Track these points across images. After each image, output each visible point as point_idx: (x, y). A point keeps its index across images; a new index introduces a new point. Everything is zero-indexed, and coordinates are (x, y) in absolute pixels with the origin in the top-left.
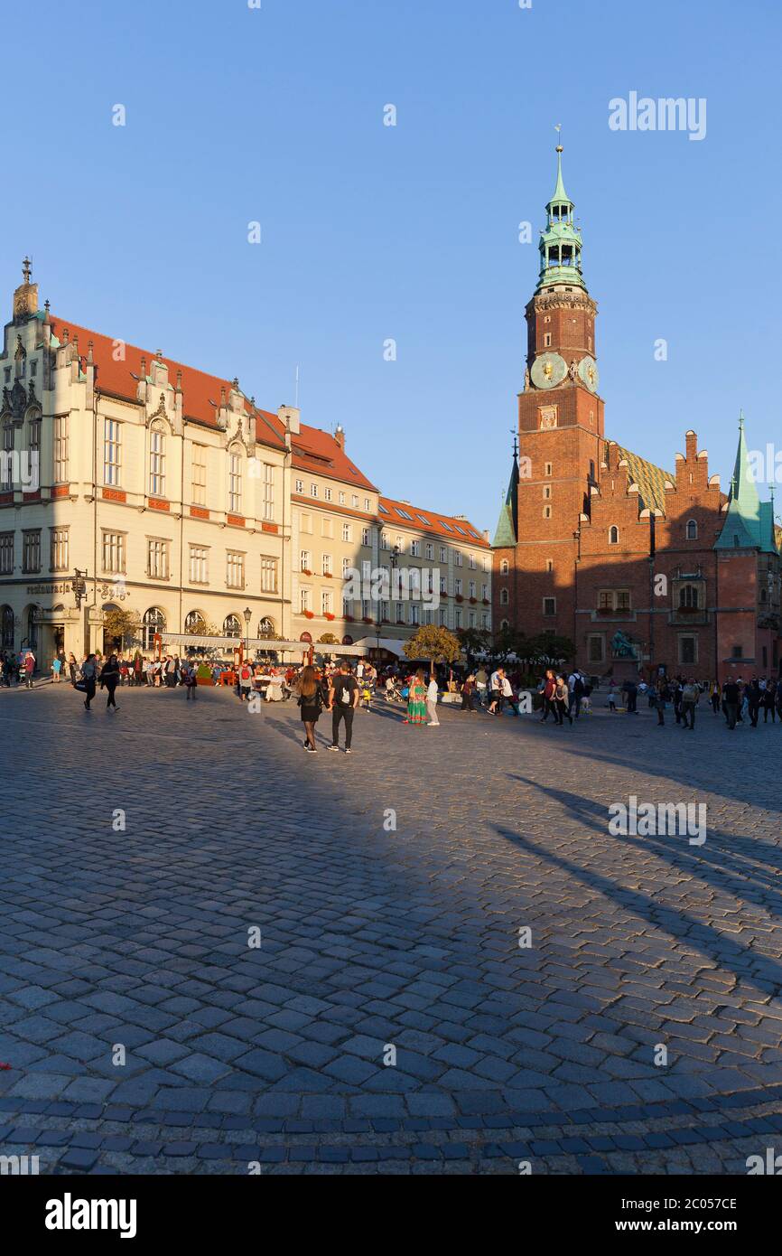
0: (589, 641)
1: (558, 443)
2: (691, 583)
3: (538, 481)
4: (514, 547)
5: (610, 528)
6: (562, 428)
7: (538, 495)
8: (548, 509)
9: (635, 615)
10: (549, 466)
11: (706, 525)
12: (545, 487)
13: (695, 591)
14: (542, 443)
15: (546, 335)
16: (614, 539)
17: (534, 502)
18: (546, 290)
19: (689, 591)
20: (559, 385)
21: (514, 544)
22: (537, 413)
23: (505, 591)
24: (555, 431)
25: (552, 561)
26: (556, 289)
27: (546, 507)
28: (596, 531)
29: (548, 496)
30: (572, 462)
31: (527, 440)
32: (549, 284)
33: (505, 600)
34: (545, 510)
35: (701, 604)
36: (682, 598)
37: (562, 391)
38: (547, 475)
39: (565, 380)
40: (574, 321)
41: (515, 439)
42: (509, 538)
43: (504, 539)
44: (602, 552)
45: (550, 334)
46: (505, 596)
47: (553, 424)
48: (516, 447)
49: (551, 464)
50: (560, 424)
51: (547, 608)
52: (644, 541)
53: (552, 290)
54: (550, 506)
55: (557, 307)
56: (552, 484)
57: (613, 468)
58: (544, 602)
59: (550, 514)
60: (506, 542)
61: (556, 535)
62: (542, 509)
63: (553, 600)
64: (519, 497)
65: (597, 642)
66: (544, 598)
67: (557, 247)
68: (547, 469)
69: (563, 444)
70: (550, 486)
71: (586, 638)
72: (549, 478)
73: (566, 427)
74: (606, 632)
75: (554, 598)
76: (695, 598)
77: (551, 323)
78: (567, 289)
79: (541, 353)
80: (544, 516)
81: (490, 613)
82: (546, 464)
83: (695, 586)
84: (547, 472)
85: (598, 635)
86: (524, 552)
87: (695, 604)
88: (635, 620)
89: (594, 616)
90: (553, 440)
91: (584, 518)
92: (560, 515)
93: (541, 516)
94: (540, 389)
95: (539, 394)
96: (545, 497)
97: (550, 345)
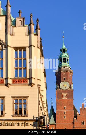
1: (68, 102)
3: (62, 110)
4: (56, 125)
7: (62, 113)
8: (65, 117)
10: (65, 107)
12: (64, 112)
14: (63, 102)
15: (64, 77)
17: (61, 115)
20: (68, 89)
22: (61, 95)
25: (66, 128)
29: (65, 114)
30: (72, 106)
31: (59, 100)
32: (64, 66)
34: (64, 117)
38: (64, 109)
47: (66, 98)
53: (65, 68)
55: (67, 71)
56: (66, 111)
59: (66, 118)
61: (67, 122)
62: (63, 116)
67: (65, 58)
73: (69, 98)
77: (65, 75)
80: (64, 118)
86: (58, 125)
90: (66, 101)
92: (68, 118)
95: (62, 90)
96: (64, 114)
97: (65, 80)
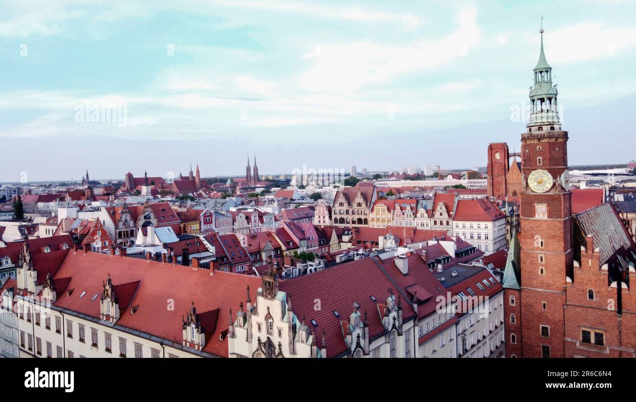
1: (548, 229)
3: (534, 249)
4: (520, 290)
5: (588, 290)
6: (551, 219)
7: (535, 259)
8: (542, 270)
9: (608, 349)
12: (540, 255)
14: (537, 227)
15: (538, 158)
16: (591, 296)
17: (532, 263)
18: (537, 127)
20: (547, 191)
21: (518, 288)
22: (532, 207)
23: (513, 316)
24: (546, 221)
25: (546, 303)
26: (544, 128)
27: (540, 268)
28: (578, 290)
29: (542, 261)
31: (526, 223)
32: (539, 124)
33: (513, 322)
34: (540, 270)
37: (550, 195)
38: (540, 247)
39: (552, 188)
40: (557, 149)
42: (515, 284)
43: (512, 284)
44: (583, 305)
45: (541, 158)
46: (513, 319)
47: (544, 215)
49: (543, 240)
50: (550, 216)
51: (543, 332)
52: (613, 302)
53: (542, 129)
54: (543, 268)
55: (546, 141)
56: (545, 254)
57: (590, 252)
58: (541, 328)
59: (544, 273)
60: (513, 286)
61: (549, 287)
62: (538, 268)
64: (521, 258)
66: (541, 326)
68: (540, 243)
69: (552, 229)
70: (543, 255)
72: (542, 250)
73: (554, 219)
75: (548, 327)
77: (541, 151)
78: (551, 128)
79: (535, 169)
80: (540, 273)
81: (504, 329)
82: (540, 240)
85: (582, 357)
86: (526, 294)
88: (608, 352)
89: (578, 344)
90: (544, 226)
91: (569, 280)
92: (551, 275)
93: (537, 273)
94: (534, 192)
95: (535, 195)
96: (539, 261)
97: (541, 165)
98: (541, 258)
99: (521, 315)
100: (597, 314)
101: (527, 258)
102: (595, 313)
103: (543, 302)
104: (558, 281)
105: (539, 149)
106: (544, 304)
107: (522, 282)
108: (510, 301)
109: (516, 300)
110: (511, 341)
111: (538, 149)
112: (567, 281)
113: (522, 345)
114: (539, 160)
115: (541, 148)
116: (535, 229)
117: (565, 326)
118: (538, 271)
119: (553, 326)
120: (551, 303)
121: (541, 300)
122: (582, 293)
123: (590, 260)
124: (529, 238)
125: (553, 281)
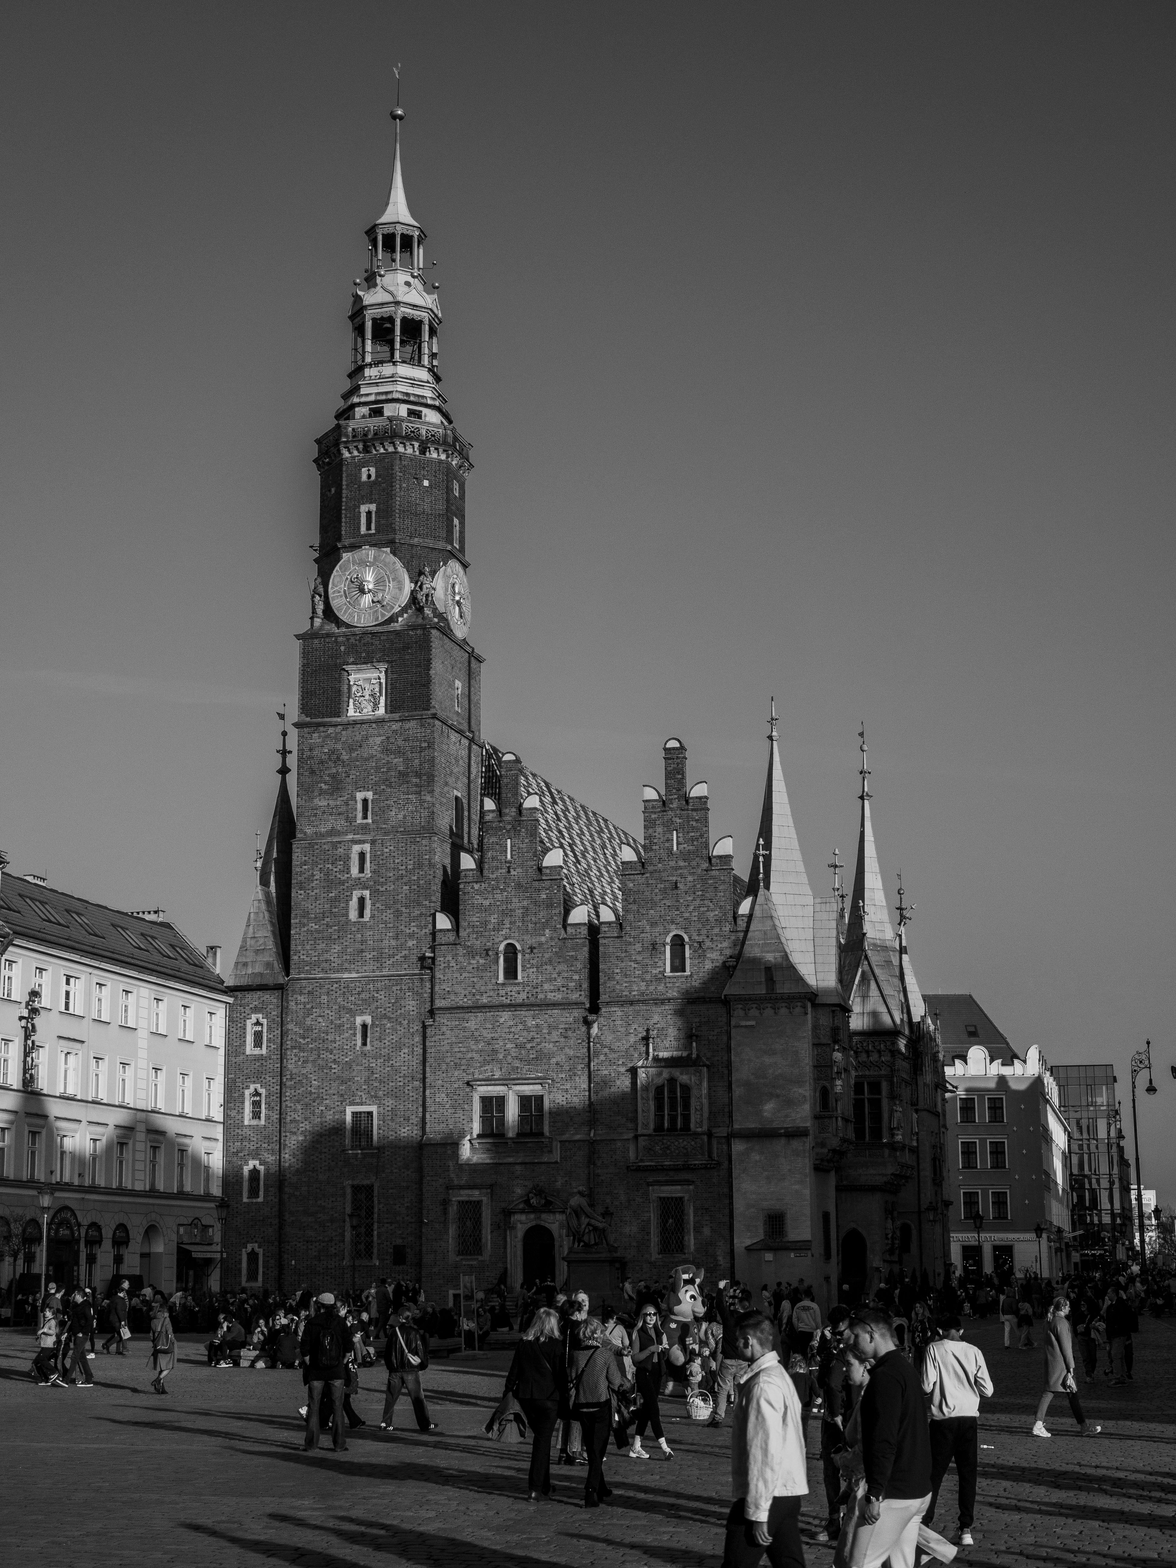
0: (453, 1210)
1: (386, 751)
2: (676, 1073)
3: (339, 833)
4: (280, 988)
5: (502, 947)
6: (396, 716)
7: (340, 865)
8: (362, 900)
9: (557, 1146)
10: (365, 801)
11: (708, 943)
12: (356, 848)
13: (686, 1088)
14: (351, 750)
15: (364, 508)
16: (511, 972)
17: (330, 883)
18: (365, 410)
19: (672, 1091)
20: (392, 619)
21: (281, 979)
22: (339, 680)
23: (257, 1093)
24: (380, 721)
25: (368, 1020)
26: (389, 410)
27: (356, 894)
28: (471, 953)
29: (362, 870)
30: (419, 793)
31: (316, 738)
32: (372, 398)
33: (256, 1115)
34: (354, 903)
35: (698, 1120)
36: (659, 1107)
37: (397, 633)
38: (359, 820)
39: (404, 610)
40: (426, 482)
41: (284, 734)
42: (268, 965)
43: (258, 969)
44: (485, 1000)
45: (373, 507)
46: (256, 1104)
47: (376, 706)
48: (284, 753)
49: (370, 795)
50: (391, 707)
51: (355, 1134)
52: (576, 977)
53: (378, 412)
54: (367, 893)
55: (391, 449)
56: (373, 842)
57: (509, 812)
58: (349, 1119)
59: (367, 912)
60: (261, 974)
61: (379, 959)
62: (348, 898)
63: (370, 1114)
64: (296, 869)
65: (471, 1210)
66: (350, 1110)
67: (391, 320)
68: (360, 806)
69: (399, 752)
70: (367, 847)
71: (445, 1203)
72: (365, 828)
73: (405, 714)
74: (491, 1186)
75: (374, 1109)
76: (687, 1106)
77: (374, 482)
78: (411, 413)
79: (354, 548)
80: (353, 915)
81: (220, 1145)
82: (360, 796)
83: (684, 1078)
84: (360, 815)
85: (476, 1194)
86: (302, 997)
87: (686, 1118)
88: (556, 1156)
89: (464, 1150)
90: (376, 742)
91: (443, 922)
92: (388, 915)
93: (347, 915)
94: (348, 626)
95: (346, 637)
96: (355, 871)
97: (373, 531)
98: (362, 855)
99: (281, 1084)
100: (528, 1030)
101: (315, 864)
102: (521, 1027)
103: (359, 1020)
104: (411, 936)
105: (369, 476)
106: (364, 1026)
107: (294, 958)
108: (250, 1039)
109: (269, 1029)
110: (245, 1194)
111: (364, 478)
112: (439, 926)
113: (281, 1202)
114: (369, 513)
115: (373, 478)
116: (345, 757)
117: (428, 1092)
118: (347, 908)
119: (390, 1102)
120: (385, 1016)
121: (353, 1014)
122: (482, 961)
123: (509, 841)
124: (322, 793)
125: (396, 938)
